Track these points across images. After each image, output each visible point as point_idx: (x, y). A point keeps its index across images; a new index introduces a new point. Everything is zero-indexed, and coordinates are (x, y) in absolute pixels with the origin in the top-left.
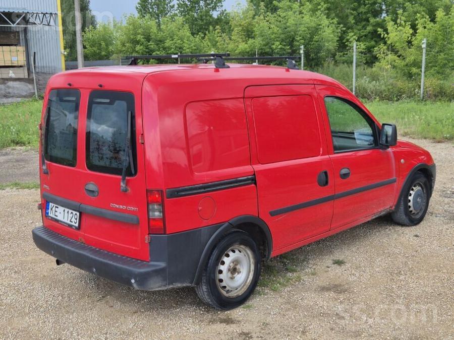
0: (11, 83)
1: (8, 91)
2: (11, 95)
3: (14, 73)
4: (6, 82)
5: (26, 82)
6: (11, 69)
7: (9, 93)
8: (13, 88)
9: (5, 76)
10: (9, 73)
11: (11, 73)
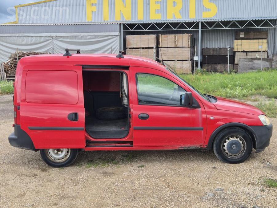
0: (256, 61)
1: (253, 66)
2: (255, 68)
3: (259, 55)
4: (253, 60)
5: (265, 61)
6: (257, 53)
7: (254, 67)
8: (257, 64)
9: (253, 57)
10: (256, 56)
11: (257, 55)
